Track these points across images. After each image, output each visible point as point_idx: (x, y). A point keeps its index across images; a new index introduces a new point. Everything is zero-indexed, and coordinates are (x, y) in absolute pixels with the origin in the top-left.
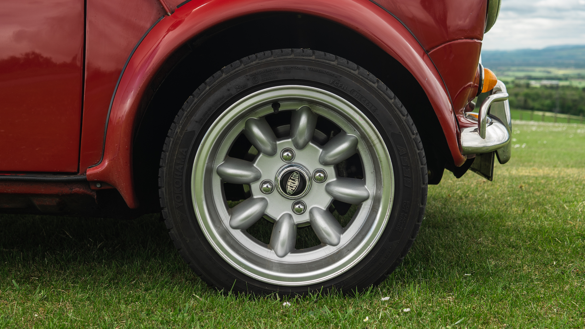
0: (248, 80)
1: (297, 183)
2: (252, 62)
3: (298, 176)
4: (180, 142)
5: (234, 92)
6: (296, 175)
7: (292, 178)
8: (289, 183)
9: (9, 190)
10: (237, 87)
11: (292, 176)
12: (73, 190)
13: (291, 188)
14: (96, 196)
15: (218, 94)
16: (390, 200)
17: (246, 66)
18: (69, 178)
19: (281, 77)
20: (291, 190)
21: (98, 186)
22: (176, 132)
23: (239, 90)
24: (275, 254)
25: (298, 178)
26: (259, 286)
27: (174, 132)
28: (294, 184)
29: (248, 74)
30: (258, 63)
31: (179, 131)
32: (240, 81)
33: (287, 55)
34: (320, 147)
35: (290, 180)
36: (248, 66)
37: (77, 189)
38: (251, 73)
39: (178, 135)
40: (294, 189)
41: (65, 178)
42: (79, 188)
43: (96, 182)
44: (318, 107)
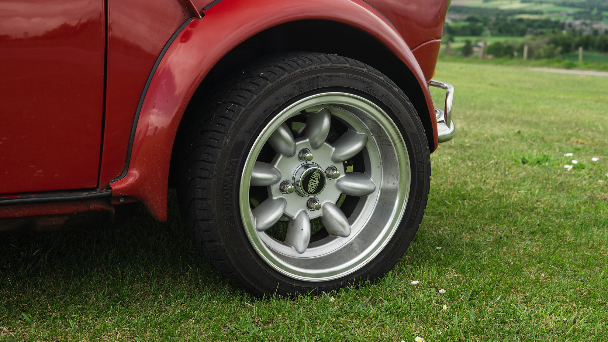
0: (294, 88)
1: (317, 182)
2: (296, 70)
3: (318, 175)
4: (230, 153)
5: (282, 101)
6: (317, 174)
7: (313, 177)
8: (310, 183)
9: (17, 214)
10: (285, 95)
11: (313, 176)
12: (91, 207)
13: (312, 187)
14: (114, 211)
15: (267, 103)
16: (406, 193)
17: (291, 74)
18: (90, 195)
19: (324, 84)
20: (312, 189)
21: (122, 200)
22: (224, 142)
23: (286, 98)
24: (296, 251)
25: (318, 177)
26: (299, 286)
27: (222, 143)
28: (315, 183)
29: (294, 82)
30: (302, 71)
31: (228, 141)
32: (287, 89)
33: (327, 63)
34: (333, 146)
35: (312, 180)
36: (294, 75)
37: (95, 206)
38: (297, 81)
39: (227, 145)
40: (314, 188)
41: (85, 196)
42: (97, 204)
43: (119, 197)
44: (336, 109)
